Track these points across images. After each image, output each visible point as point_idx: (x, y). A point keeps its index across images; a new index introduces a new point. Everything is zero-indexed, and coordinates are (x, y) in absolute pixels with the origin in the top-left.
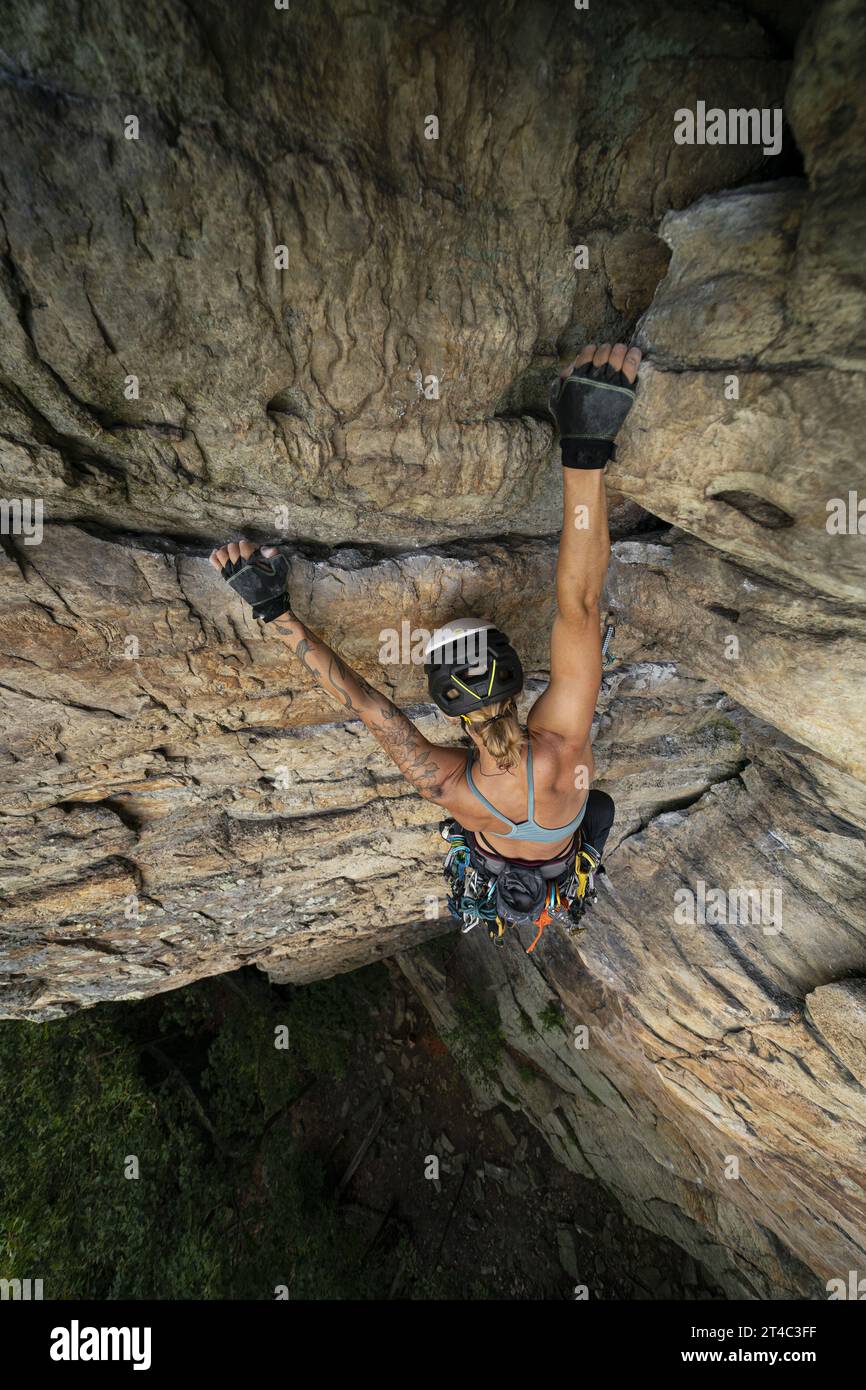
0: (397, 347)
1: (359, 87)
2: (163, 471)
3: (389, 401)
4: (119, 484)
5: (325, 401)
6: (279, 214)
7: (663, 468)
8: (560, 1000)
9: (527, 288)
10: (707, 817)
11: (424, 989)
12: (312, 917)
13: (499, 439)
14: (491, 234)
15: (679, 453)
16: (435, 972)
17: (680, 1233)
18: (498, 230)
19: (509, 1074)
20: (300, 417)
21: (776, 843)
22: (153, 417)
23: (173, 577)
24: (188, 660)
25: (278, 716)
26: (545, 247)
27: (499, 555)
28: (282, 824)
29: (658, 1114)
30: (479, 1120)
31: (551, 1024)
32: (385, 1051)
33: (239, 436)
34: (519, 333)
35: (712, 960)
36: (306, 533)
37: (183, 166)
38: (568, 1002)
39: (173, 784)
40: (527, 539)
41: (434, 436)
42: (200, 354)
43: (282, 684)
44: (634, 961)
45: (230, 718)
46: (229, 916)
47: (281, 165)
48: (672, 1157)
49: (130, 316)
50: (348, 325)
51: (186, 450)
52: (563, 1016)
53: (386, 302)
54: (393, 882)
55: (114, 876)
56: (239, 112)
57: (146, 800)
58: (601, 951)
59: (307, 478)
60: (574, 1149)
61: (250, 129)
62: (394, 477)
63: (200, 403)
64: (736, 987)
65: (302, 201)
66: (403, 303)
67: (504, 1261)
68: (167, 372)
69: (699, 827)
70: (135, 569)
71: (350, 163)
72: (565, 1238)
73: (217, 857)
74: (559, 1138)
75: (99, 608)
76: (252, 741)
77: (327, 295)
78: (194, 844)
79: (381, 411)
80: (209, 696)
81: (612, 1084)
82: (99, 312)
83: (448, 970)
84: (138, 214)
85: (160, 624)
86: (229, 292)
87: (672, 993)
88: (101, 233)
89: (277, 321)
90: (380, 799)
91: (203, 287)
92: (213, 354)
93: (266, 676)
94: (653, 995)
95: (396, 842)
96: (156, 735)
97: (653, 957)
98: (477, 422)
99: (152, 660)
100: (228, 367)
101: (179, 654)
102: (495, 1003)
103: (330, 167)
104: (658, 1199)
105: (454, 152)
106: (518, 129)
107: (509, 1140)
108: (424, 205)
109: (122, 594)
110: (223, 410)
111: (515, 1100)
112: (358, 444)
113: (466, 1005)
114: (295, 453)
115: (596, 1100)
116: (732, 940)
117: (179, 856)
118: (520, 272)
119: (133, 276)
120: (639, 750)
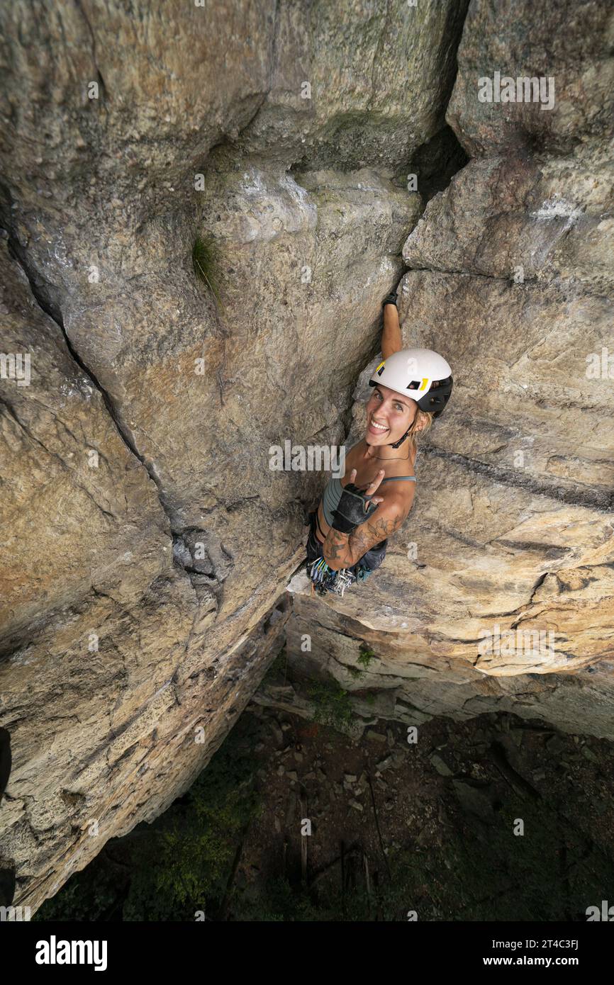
8: (365, 642)
17: (485, 707)
19: (362, 708)
29: (448, 660)
30: (360, 746)
31: (368, 661)
32: (282, 764)
38: (370, 639)
48: (466, 676)
52: (372, 649)
60: (417, 714)
67: (415, 806)
72: (436, 761)
74: (405, 714)
81: (418, 665)
102: (330, 675)
104: (467, 700)
107: (381, 740)
111: (373, 718)
113: (312, 692)
115: (413, 679)
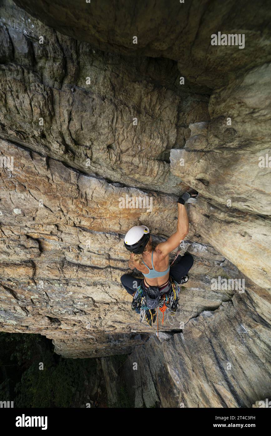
0: (136, 140)
1: (137, 97)
2: (83, 155)
3: (133, 150)
4: (73, 156)
5: (119, 148)
6: (118, 113)
7: (187, 172)
9: (166, 135)
10: (220, 315)
11: (108, 378)
12: (78, 311)
13: (157, 165)
14: (159, 124)
15: (190, 169)
16: (114, 371)
18: (160, 123)
20: (114, 150)
21: (243, 330)
22: (85, 144)
23: (77, 178)
24: (73, 200)
25: (89, 225)
26: (170, 128)
27: (155, 195)
28: (79, 266)
33: (100, 151)
34: (163, 143)
35: (217, 380)
36: (109, 177)
37: (104, 104)
39: (56, 239)
40: (163, 193)
41: (141, 160)
42: (97, 134)
43: (93, 215)
44: (188, 376)
45: (77, 221)
46: (53, 298)
47: (120, 106)
49: (87, 125)
50: (127, 134)
51: (89, 152)
53: (135, 131)
54: (107, 307)
55: (29, 266)
56: (116, 98)
57: (47, 243)
58: (176, 367)
59: (112, 163)
61: (117, 100)
62: (131, 168)
63: (95, 143)
64: (226, 397)
65: (123, 112)
66: (139, 132)
68: (90, 136)
69: (217, 319)
70: (70, 174)
71: (133, 108)
73: (58, 271)
75: (59, 181)
76: (80, 231)
77: (124, 128)
78: (54, 264)
79: (131, 152)
80: (74, 212)
82: (82, 123)
83: (119, 373)
84: (94, 109)
85: (70, 189)
86: (106, 124)
87: (201, 395)
88: (87, 111)
89: (113, 131)
90: (110, 267)
91: (102, 122)
92: (100, 134)
93: (89, 211)
94: (193, 395)
95: (111, 288)
96: (58, 220)
97: (195, 375)
98: (152, 159)
99: (65, 197)
100: (102, 137)
101: (71, 198)
103: (129, 108)
105: (153, 109)
106: (166, 108)
108: (145, 116)
109: (65, 179)
110: (99, 145)
112: (125, 158)
114: (111, 157)
116: (226, 373)
117: (48, 267)
118: (164, 131)
119: (90, 118)
120: (195, 277)
